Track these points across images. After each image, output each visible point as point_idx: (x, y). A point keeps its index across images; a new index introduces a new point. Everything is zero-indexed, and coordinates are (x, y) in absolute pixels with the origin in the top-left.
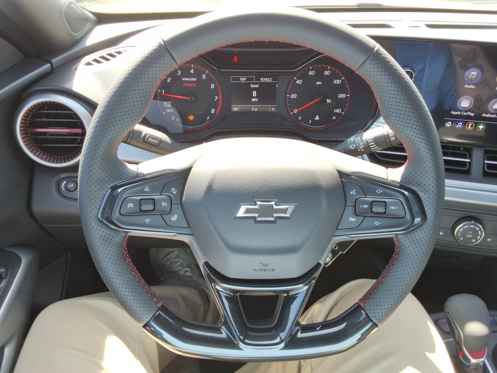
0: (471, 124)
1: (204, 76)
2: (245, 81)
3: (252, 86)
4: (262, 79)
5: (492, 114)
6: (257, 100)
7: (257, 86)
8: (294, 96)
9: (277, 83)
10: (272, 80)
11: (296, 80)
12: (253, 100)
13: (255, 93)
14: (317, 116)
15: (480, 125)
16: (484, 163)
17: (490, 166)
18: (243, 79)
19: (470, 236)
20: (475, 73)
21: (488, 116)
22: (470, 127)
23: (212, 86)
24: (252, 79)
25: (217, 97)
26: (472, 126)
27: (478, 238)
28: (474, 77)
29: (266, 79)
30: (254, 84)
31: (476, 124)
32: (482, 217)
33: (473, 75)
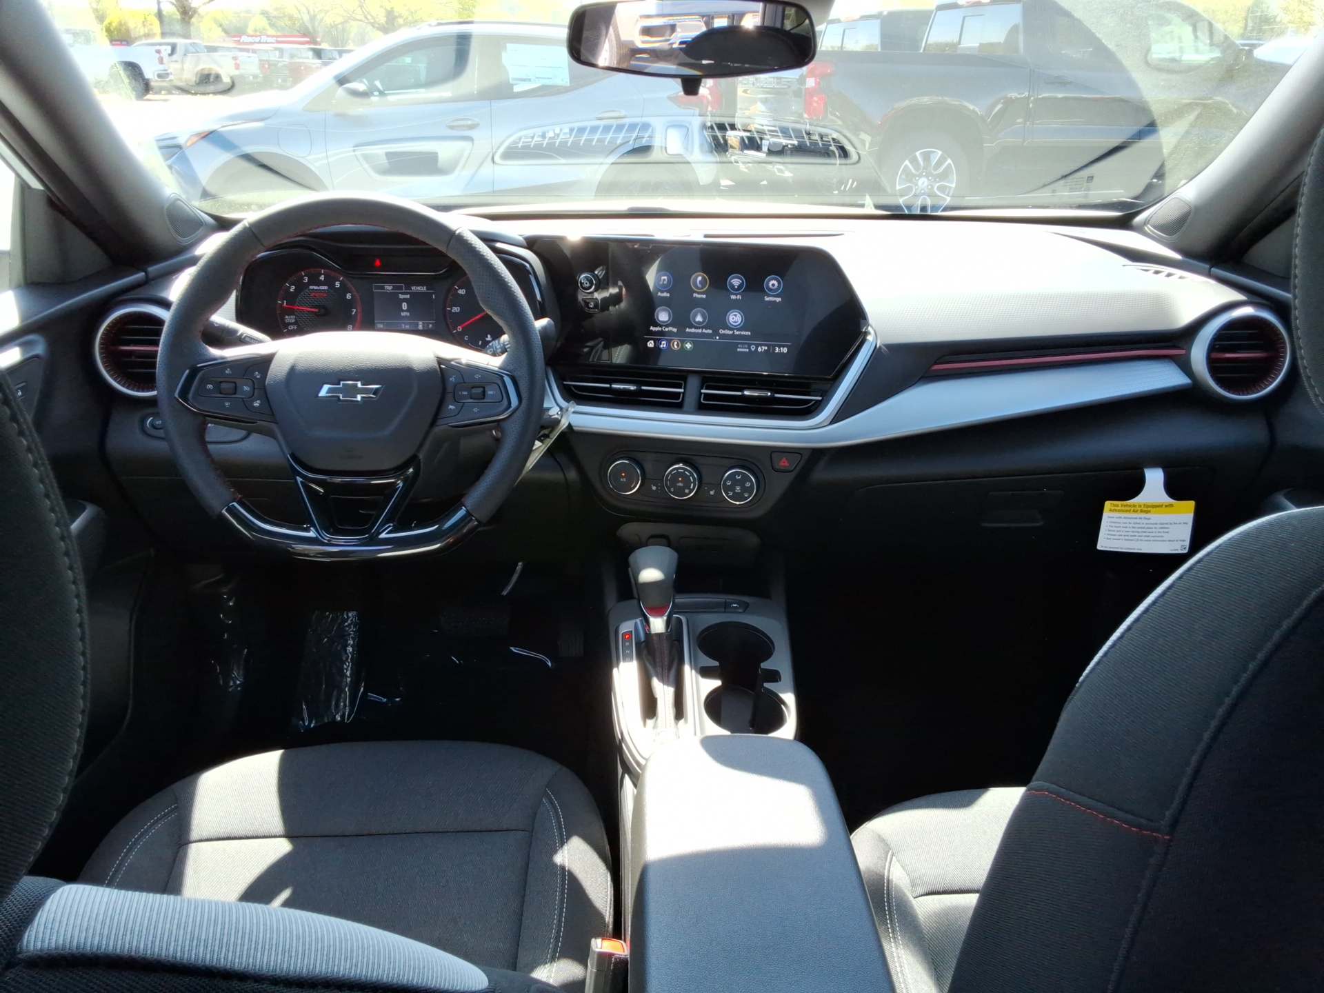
0: (676, 343)
1: (338, 284)
2: (392, 290)
3: (401, 296)
4: (413, 288)
5: (696, 328)
6: (408, 314)
7: (408, 296)
8: (456, 309)
9: (433, 293)
10: (427, 289)
11: (457, 290)
12: (403, 314)
13: (405, 306)
14: (489, 336)
15: (686, 343)
16: (701, 393)
17: (707, 397)
18: (389, 288)
19: (681, 484)
20: (666, 278)
21: (693, 330)
22: (676, 347)
23: (349, 296)
24: (401, 288)
25: (355, 310)
26: (678, 345)
27: (692, 487)
28: (665, 282)
29: (419, 288)
30: (403, 294)
31: (683, 342)
32: (699, 461)
33: (664, 280)
